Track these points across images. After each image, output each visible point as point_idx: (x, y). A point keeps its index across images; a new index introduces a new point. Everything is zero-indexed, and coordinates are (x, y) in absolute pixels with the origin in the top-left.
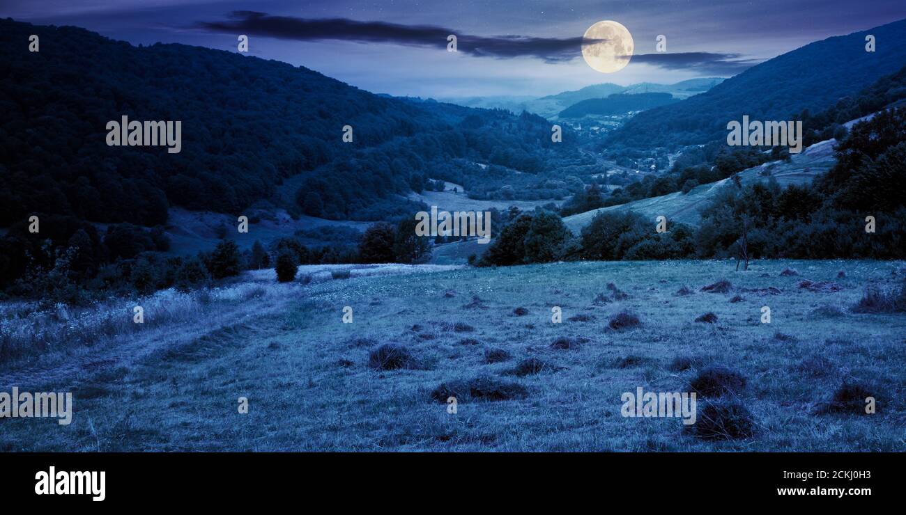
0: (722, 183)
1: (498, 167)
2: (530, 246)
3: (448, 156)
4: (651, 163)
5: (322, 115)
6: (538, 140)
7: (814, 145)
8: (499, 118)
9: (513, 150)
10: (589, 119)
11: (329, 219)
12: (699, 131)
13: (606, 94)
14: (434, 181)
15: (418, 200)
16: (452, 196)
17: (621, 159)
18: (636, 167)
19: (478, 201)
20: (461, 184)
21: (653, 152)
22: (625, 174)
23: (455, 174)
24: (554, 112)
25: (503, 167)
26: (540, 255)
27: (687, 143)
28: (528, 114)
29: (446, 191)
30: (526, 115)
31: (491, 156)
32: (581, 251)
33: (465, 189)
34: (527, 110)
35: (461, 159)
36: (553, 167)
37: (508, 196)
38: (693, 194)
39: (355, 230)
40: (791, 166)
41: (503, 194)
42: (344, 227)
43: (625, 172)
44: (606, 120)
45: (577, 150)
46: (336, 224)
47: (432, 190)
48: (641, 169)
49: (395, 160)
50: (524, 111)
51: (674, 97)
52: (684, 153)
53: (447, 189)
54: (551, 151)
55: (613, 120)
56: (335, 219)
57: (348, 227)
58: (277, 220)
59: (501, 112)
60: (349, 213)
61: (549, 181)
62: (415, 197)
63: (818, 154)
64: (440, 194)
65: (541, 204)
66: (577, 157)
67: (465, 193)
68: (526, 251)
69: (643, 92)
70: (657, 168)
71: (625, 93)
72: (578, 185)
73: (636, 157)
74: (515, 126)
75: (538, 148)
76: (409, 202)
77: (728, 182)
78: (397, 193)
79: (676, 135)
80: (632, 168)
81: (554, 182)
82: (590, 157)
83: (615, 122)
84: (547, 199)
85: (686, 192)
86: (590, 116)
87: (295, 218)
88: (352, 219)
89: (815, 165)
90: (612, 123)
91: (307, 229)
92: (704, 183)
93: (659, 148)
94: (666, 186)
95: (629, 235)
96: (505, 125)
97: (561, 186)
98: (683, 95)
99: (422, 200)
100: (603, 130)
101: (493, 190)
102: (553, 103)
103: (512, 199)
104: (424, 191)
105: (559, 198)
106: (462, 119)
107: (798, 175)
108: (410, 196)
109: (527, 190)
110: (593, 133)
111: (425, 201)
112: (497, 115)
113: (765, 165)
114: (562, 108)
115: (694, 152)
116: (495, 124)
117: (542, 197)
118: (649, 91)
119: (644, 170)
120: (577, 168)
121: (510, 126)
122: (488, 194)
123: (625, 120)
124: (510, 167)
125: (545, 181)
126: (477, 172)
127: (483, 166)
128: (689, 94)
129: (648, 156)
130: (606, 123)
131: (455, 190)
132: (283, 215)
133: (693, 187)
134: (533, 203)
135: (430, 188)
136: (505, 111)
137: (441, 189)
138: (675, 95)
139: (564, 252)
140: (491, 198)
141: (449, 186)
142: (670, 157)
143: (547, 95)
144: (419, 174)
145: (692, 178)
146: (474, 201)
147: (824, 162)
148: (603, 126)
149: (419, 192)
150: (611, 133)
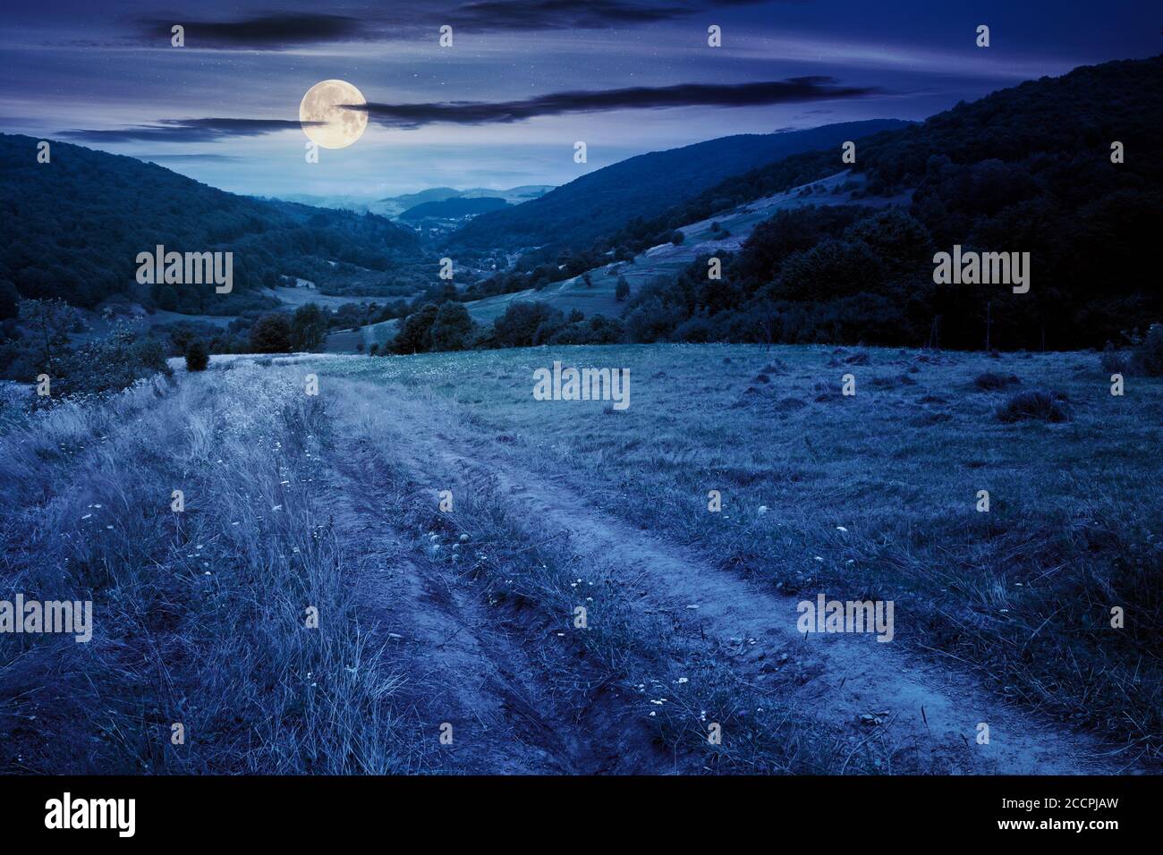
0: (572, 281)
1: (348, 265)
2: (438, 336)
3: (298, 253)
4: (491, 263)
5: (174, 211)
6: (383, 239)
7: (653, 248)
8: (344, 218)
9: (362, 249)
10: (429, 221)
11: (185, 313)
12: (534, 234)
13: (444, 198)
14: (286, 277)
15: (272, 295)
16: (305, 292)
17: (463, 258)
18: (478, 267)
19: (330, 297)
20: (313, 281)
21: (492, 253)
22: (468, 274)
23: (306, 271)
24: (394, 214)
25: (353, 265)
26: (449, 345)
27: (523, 245)
28: (372, 214)
29: (298, 288)
30: (370, 216)
31: (340, 254)
32: (491, 340)
33: (316, 285)
34: (371, 211)
35: (312, 257)
36: (401, 265)
37: (359, 292)
38: (545, 291)
39: (213, 324)
40: (635, 267)
41: (354, 290)
42: (200, 322)
43: (468, 271)
44: (445, 222)
45: (420, 250)
46: (193, 319)
47: (283, 286)
48: (482, 268)
49: (248, 256)
50: (368, 212)
51: (508, 202)
52: (524, 253)
53: (299, 285)
54: (395, 250)
55: (452, 222)
56: (190, 313)
57: (205, 322)
58: (131, 314)
59: (345, 211)
60: (205, 307)
61: (397, 279)
62: (268, 292)
63: (658, 256)
64: (292, 290)
65: (393, 300)
66: (421, 256)
67: (317, 289)
68: (435, 340)
69: (480, 196)
70: (497, 268)
71: (462, 197)
72: (425, 282)
73: (477, 257)
74: (359, 225)
75: (383, 247)
76: (263, 297)
77: (577, 280)
78: (251, 288)
79: (513, 238)
80: (474, 267)
81: (402, 279)
82: (434, 257)
83: (453, 223)
84: (396, 295)
85: (539, 289)
86: (429, 218)
87: (151, 312)
88: (207, 314)
89: (658, 266)
90: (451, 225)
91: (163, 323)
92: (555, 281)
93: (497, 250)
94: (519, 284)
95: (548, 324)
96: (350, 224)
97: (409, 283)
98: (515, 201)
99: (275, 296)
100: (442, 231)
101: (344, 286)
102: (393, 205)
103: (362, 295)
104: (276, 287)
105: (408, 295)
106: (309, 218)
107: (642, 275)
108: (263, 291)
109: (377, 287)
110: (433, 233)
111: (278, 297)
112: (343, 215)
113: (609, 265)
114: (403, 210)
115: (534, 253)
116: (341, 224)
117: (392, 294)
118: (485, 196)
119: (485, 270)
120: (422, 266)
121: (355, 226)
122: (340, 290)
123: (463, 222)
124: (358, 265)
125: (394, 278)
126: (327, 269)
127: (333, 264)
128: (522, 200)
129: (488, 257)
130: (444, 225)
131: (307, 286)
132: (138, 309)
133: (545, 284)
134: (384, 299)
135: (283, 283)
136: (350, 211)
137: (293, 285)
138: (510, 200)
139: (473, 341)
140: (343, 294)
141: (301, 282)
142: (508, 257)
143: (387, 197)
144: (272, 270)
145: (543, 276)
146: (326, 297)
147: (665, 264)
148: (443, 228)
149: (272, 288)
150: (451, 234)
